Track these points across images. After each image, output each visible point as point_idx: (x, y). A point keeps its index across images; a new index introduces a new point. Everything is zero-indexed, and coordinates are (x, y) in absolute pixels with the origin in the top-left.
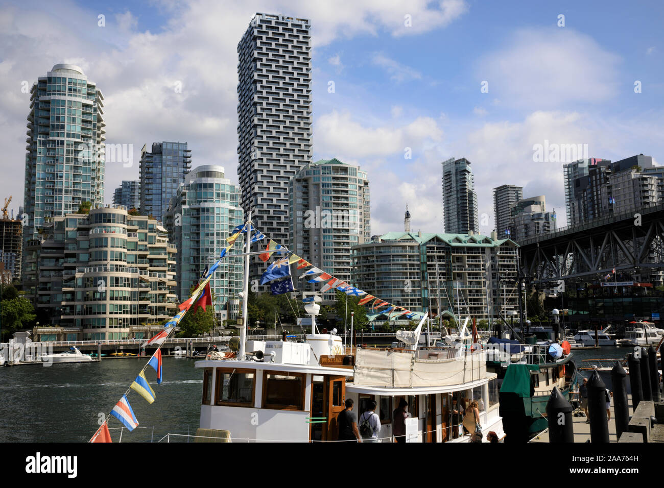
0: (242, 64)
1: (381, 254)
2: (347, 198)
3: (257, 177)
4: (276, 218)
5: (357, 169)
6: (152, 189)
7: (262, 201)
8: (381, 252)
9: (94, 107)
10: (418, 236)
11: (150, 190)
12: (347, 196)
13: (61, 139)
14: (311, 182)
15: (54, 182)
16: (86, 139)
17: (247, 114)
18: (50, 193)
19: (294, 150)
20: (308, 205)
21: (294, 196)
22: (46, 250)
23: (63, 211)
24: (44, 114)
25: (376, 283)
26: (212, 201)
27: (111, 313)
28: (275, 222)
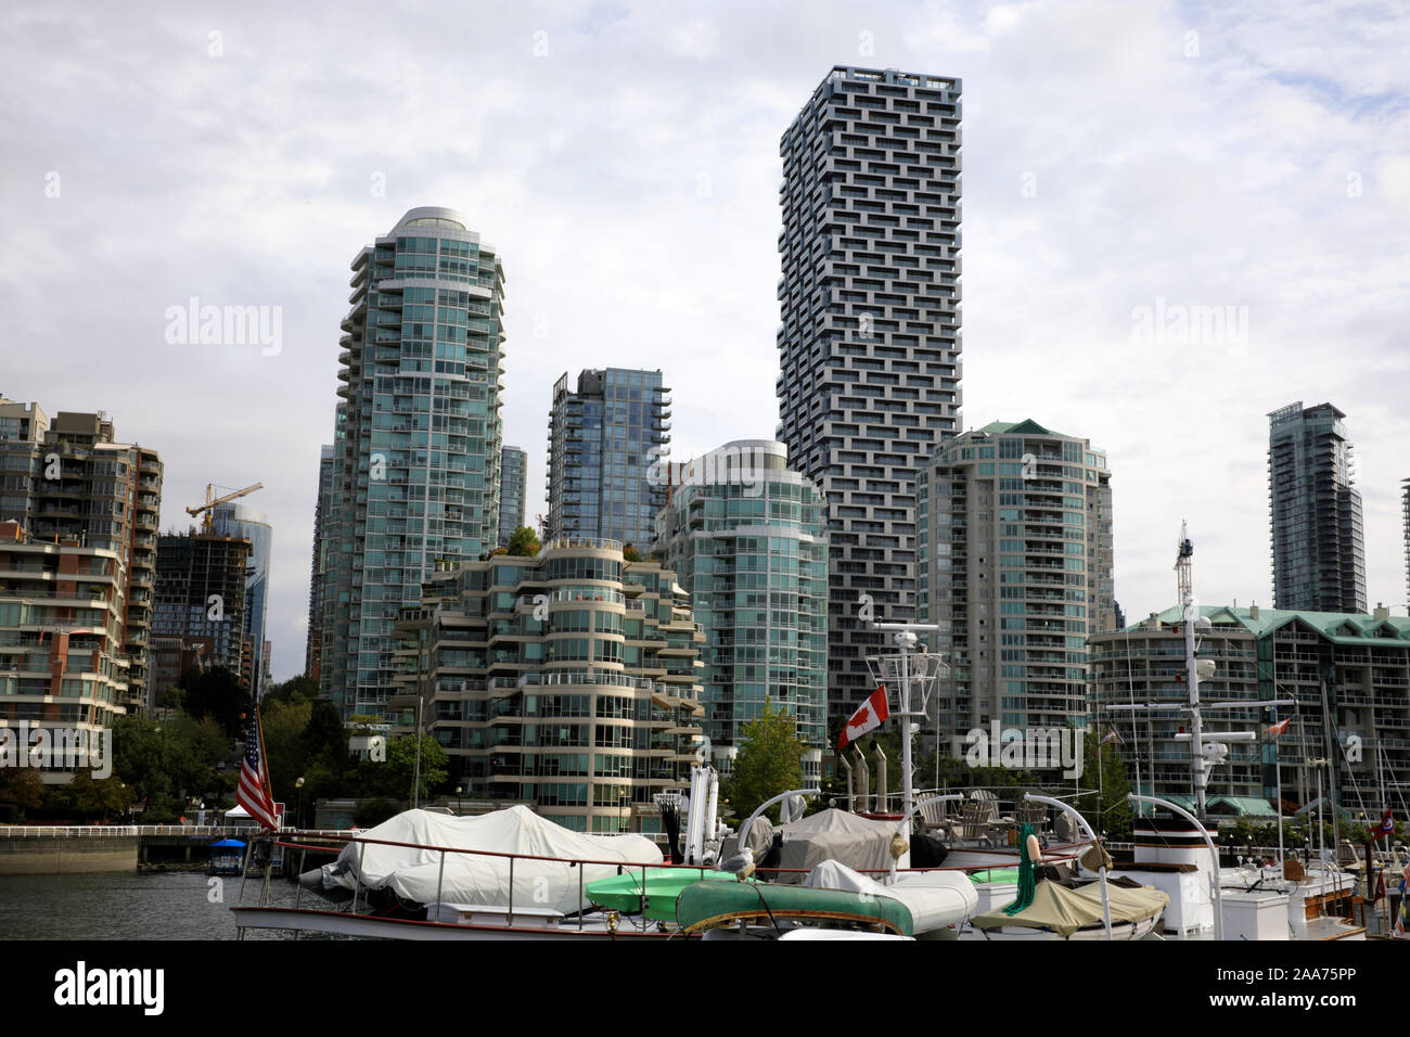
0: (792, 185)
1: (1162, 658)
2: (1059, 515)
3: (829, 454)
4: (871, 554)
5: (1084, 447)
6: (579, 479)
7: (842, 512)
8: (1163, 653)
9: (492, 301)
10: (1251, 617)
11: (574, 481)
12: (1059, 509)
13: (422, 375)
14: (976, 474)
15: (408, 470)
16: (474, 374)
17: (805, 305)
18: (398, 494)
19: (917, 392)
20: (965, 530)
21: (931, 509)
22: (449, 633)
23: (426, 536)
24: (390, 319)
25: (1150, 726)
26: (761, 522)
27: (598, 774)
28: (870, 565)
